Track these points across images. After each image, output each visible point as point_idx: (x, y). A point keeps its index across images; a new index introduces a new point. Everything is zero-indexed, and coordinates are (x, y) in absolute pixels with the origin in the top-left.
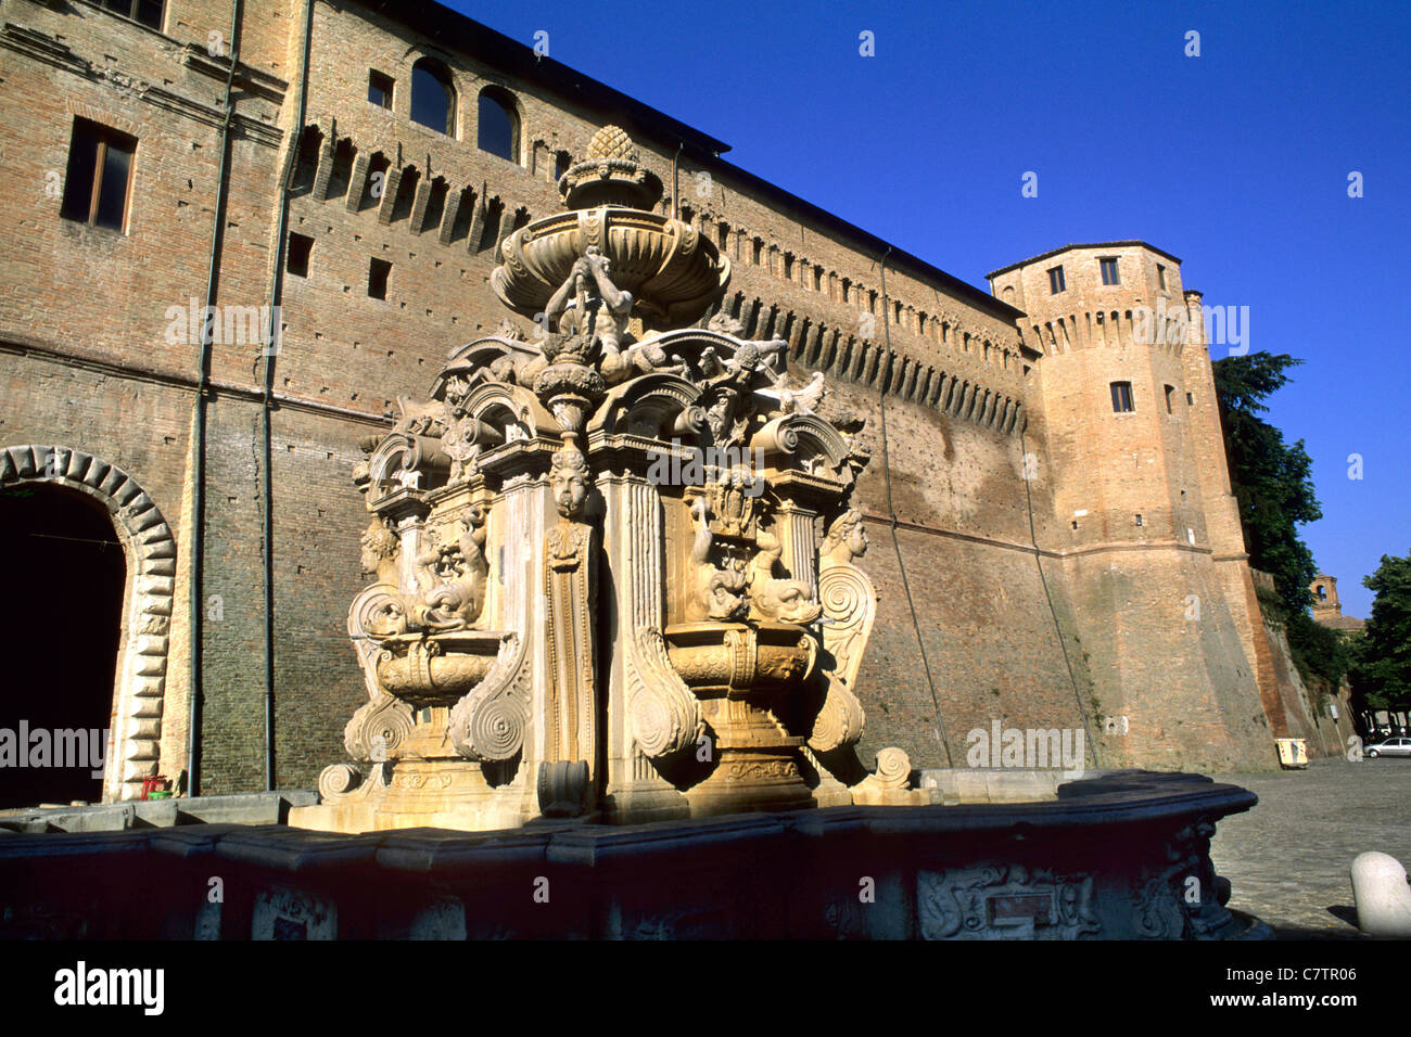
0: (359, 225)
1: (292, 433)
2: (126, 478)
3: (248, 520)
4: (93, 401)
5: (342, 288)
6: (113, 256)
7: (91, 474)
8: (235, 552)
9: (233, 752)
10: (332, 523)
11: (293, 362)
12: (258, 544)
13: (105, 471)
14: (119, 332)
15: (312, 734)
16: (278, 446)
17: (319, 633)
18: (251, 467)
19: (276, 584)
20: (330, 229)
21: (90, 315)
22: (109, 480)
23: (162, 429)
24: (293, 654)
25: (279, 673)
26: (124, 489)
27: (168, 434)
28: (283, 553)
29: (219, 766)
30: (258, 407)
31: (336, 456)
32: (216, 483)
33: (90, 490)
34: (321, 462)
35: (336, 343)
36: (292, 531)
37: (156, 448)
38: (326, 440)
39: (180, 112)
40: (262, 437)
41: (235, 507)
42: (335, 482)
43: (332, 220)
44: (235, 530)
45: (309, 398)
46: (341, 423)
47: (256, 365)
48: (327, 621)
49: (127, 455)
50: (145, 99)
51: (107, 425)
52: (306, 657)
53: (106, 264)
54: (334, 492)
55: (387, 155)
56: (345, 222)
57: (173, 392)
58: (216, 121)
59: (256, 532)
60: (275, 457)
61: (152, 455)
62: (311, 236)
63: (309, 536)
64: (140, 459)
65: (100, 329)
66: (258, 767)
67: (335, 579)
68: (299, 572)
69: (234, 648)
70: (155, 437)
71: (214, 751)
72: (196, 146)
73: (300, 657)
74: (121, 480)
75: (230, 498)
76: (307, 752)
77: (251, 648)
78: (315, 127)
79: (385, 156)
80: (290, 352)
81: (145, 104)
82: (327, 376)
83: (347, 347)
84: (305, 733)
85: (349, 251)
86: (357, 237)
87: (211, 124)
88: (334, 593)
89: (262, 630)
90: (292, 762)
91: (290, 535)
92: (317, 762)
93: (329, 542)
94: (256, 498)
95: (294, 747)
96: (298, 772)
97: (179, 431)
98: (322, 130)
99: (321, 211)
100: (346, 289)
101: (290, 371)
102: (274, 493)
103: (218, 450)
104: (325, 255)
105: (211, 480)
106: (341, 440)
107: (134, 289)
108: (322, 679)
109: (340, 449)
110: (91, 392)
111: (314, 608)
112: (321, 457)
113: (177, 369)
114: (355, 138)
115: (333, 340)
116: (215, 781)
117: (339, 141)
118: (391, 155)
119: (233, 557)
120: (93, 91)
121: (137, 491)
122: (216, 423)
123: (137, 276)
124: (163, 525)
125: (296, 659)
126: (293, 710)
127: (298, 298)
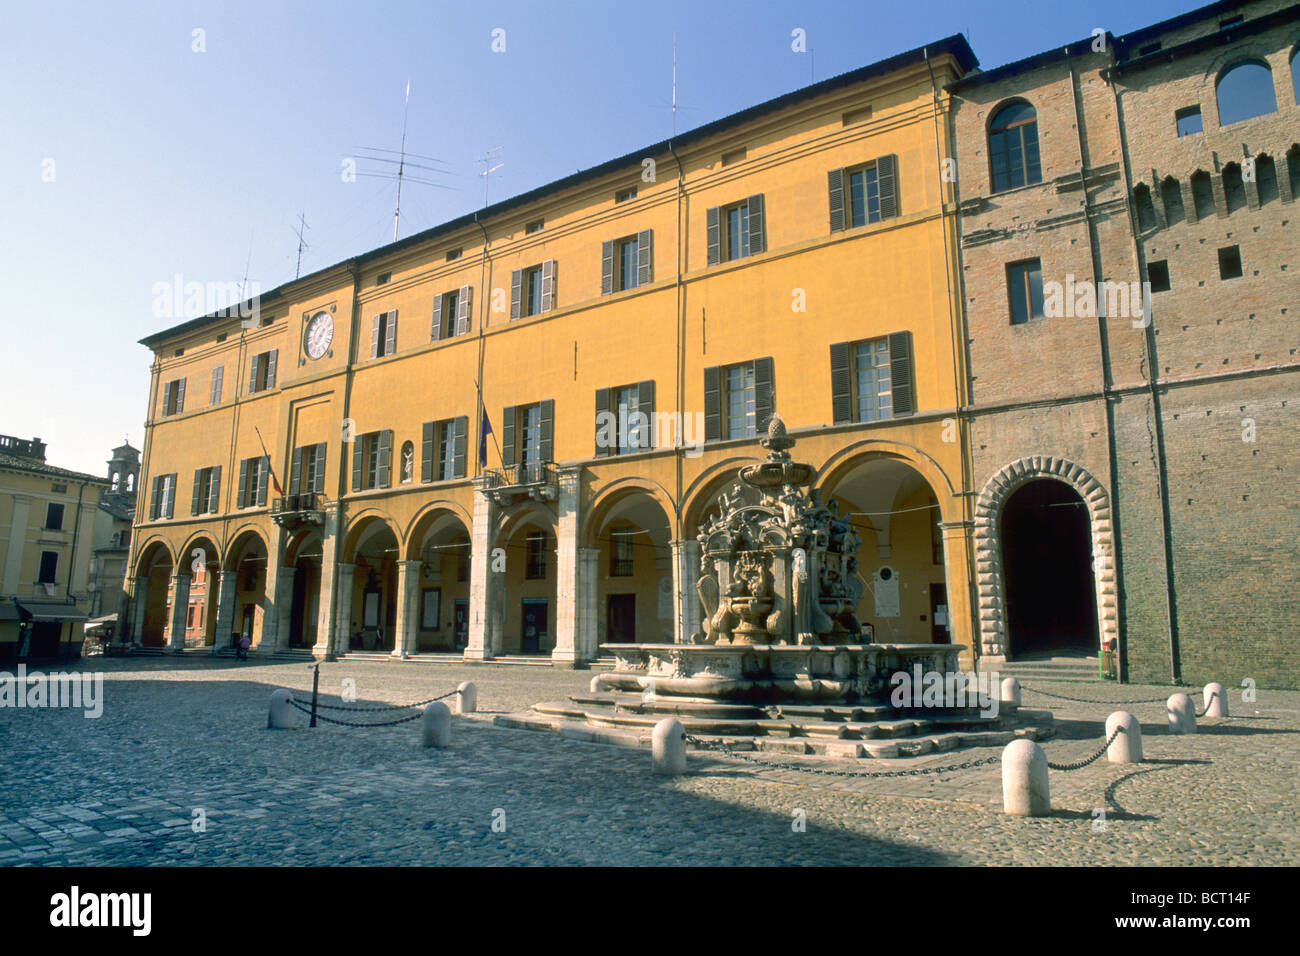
0: (1201, 230)
1: (1177, 405)
2: (1072, 464)
3: (1148, 475)
4: (1047, 424)
5: (1197, 284)
6: (1041, 335)
7: (1052, 468)
8: (1140, 498)
9: (1147, 628)
10: (1215, 463)
11: (1170, 354)
12: (1156, 490)
13: (1059, 464)
14: (1053, 379)
15: (1205, 616)
16: (1166, 417)
17: (1207, 544)
18: (1148, 438)
19: (1172, 516)
20: (1178, 246)
21: (1036, 375)
22: (1063, 469)
23: (1088, 429)
24: (1187, 562)
25: (1177, 575)
26: (1072, 472)
27: (1092, 431)
28: (1176, 492)
29: (1138, 636)
30: (1150, 395)
31: (1215, 411)
32: (1123, 455)
33: (1055, 477)
34: (1202, 419)
35: (1200, 328)
36: (1181, 475)
37: (1087, 442)
38: (1205, 402)
39: (1058, 226)
40: (1153, 415)
41: (1138, 467)
42: (1215, 431)
43: (1178, 239)
44: (1139, 483)
45: (1185, 377)
46: (1217, 385)
47: (1142, 367)
48: (1214, 536)
49: (1071, 451)
50: (1038, 231)
51: (1056, 436)
52: (1197, 563)
53: (1037, 341)
54: (1214, 439)
55: (1205, 168)
56: (1189, 234)
57: (1091, 404)
58: (1082, 218)
59: (1154, 481)
60: (1165, 426)
61: (1086, 447)
62: (1164, 259)
63: (1195, 476)
64: (1079, 451)
65: (1043, 381)
66: (1165, 638)
67: (1219, 504)
68: (1189, 503)
69: (1144, 561)
70: (1085, 435)
71: (1133, 627)
72: (1073, 242)
73: (1193, 563)
74: (1069, 467)
75: (1134, 463)
76: (1202, 628)
77: (1155, 560)
78: (1141, 185)
79: (1203, 170)
80: (1166, 348)
81: (1038, 234)
82: (1198, 354)
83: (1210, 328)
84: (1199, 615)
85: (1196, 255)
86: (1202, 241)
87: (1078, 222)
88: (1219, 514)
89: (1162, 548)
90: (1190, 636)
91: (1179, 478)
92: (1210, 636)
93: (1212, 478)
94: (1152, 459)
95: (1191, 625)
96: (1195, 642)
97: (1099, 428)
98: (1146, 184)
99: (1168, 236)
100: (1201, 284)
101: (1169, 362)
102: (1167, 452)
103: (1123, 433)
104: (1177, 267)
105: (1119, 454)
106: (1218, 398)
107: (1056, 349)
108: (1212, 578)
109: (1217, 405)
110: (1045, 419)
111: (1202, 527)
112: (1201, 416)
113: (1090, 389)
114: (1173, 173)
115: (1198, 326)
116: (1135, 646)
117: (1163, 182)
118: (1208, 167)
119: (1139, 501)
120: (1011, 243)
121: (1079, 472)
122: (1120, 414)
123: (1056, 341)
124: (1099, 488)
125: (1189, 564)
126: (1190, 600)
127: (1163, 308)
